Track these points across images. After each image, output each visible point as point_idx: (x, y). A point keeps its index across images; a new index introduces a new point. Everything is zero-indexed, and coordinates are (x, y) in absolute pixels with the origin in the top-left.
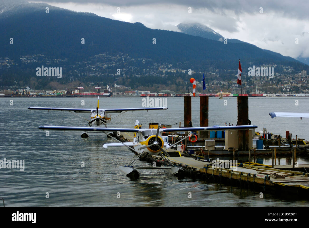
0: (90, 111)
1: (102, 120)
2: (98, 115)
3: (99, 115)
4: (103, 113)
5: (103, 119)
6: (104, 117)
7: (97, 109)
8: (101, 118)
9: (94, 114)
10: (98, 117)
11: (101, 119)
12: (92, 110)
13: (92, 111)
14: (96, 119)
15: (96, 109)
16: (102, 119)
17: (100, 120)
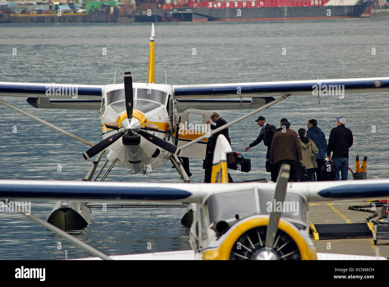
0: (98, 93)
1: (155, 141)
2: (130, 115)
3: (135, 111)
4: (164, 106)
5: (160, 136)
6: (167, 126)
7: (128, 82)
8: (146, 128)
9: (116, 107)
10: (132, 124)
11: (151, 133)
12: (106, 89)
13: (105, 96)
14: (121, 134)
15: (122, 86)
16: (153, 136)
17: (143, 139)
